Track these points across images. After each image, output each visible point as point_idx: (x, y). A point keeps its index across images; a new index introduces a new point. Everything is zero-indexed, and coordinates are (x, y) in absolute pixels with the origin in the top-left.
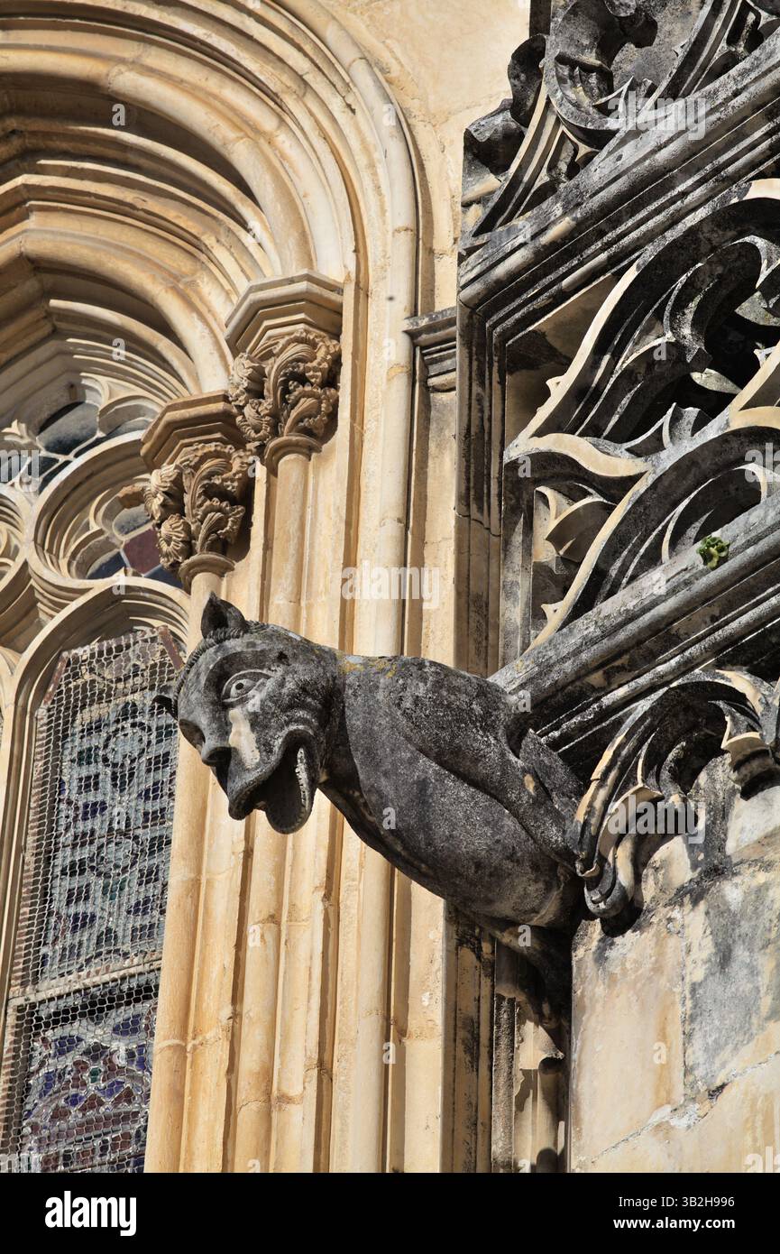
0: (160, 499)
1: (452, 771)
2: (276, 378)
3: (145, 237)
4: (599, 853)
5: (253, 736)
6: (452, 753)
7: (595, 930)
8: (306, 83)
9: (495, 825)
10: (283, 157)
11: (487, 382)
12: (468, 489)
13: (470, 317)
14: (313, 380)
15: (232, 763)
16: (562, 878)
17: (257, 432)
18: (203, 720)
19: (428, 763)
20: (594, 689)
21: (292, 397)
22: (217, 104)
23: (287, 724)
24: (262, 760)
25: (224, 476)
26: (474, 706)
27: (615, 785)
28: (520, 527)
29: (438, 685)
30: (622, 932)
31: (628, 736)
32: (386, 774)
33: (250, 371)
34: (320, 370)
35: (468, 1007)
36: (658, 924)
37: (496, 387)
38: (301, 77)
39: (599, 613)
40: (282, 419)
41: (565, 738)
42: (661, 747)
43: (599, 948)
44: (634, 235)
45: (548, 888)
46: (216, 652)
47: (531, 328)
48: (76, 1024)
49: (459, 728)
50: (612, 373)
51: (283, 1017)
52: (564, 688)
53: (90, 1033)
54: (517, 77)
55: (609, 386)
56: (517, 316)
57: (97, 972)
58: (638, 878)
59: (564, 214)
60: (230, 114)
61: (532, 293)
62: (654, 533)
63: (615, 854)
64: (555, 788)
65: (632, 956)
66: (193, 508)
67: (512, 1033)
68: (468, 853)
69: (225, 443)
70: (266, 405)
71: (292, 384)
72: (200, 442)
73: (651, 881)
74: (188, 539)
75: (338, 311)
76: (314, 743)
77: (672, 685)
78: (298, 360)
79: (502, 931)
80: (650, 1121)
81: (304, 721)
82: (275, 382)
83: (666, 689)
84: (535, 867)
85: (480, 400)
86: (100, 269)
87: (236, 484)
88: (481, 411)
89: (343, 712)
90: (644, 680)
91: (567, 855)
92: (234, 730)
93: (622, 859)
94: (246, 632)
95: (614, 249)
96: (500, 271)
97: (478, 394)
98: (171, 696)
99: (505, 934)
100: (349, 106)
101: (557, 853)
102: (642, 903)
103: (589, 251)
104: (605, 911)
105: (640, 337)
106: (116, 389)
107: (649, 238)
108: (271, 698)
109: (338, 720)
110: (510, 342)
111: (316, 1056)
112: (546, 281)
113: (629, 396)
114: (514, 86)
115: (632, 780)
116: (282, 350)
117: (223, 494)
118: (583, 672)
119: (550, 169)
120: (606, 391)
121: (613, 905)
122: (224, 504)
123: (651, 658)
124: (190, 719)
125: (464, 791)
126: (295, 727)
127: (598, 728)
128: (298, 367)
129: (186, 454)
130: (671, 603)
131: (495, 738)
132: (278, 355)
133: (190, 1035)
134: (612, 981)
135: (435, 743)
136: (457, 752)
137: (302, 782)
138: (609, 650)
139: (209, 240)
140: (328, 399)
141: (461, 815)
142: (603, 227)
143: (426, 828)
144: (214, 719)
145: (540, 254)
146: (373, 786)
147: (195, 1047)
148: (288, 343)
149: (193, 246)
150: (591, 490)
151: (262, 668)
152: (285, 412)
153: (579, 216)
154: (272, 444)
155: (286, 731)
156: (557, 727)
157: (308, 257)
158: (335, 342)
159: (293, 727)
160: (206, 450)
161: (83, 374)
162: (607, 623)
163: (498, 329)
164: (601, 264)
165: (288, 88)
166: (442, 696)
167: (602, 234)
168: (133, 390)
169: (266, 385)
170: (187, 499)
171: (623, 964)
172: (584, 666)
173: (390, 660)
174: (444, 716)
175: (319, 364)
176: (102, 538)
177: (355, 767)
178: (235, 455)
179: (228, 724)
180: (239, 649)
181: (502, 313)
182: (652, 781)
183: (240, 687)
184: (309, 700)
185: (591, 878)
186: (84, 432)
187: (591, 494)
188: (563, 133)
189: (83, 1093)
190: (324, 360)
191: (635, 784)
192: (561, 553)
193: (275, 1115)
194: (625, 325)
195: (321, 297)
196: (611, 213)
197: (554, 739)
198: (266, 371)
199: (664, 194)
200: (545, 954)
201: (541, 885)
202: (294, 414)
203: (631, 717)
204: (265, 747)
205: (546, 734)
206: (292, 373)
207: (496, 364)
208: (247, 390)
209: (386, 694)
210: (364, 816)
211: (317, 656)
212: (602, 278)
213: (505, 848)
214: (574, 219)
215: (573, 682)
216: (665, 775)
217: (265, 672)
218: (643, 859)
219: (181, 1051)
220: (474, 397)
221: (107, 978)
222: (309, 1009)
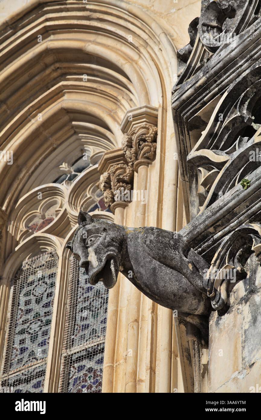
0: (103, 184)
1: (164, 264)
2: (136, 141)
3: (101, 98)
4: (215, 288)
5: (96, 257)
6: (163, 258)
7: (216, 314)
8: (147, 43)
9: (179, 281)
10: (140, 68)
11: (184, 134)
12: (183, 171)
13: (176, 113)
14: (148, 141)
15: (89, 266)
16: (204, 298)
17: (131, 159)
18: (80, 252)
19: (156, 262)
20: (211, 233)
21: (141, 147)
22: (120, 52)
23: (107, 252)
24: (99, 264)
25: (124, 175)
26: (171, 242)
27: (219, 265)
28: (194, 182)
29: (158, 235)
30: (224, 314)
31: (223, 248)
32: (142, 266)
33: (127, 139)
34: (151, 137)
35: (185, 344)
36: (235, 311)
37: (187, 136)
38: (145, 41)
39: (211, 208)
40: (139, 154)
41: (203, 251)
42: (234, 251)
43: (217, 320)
44: (226, 81)
45: (199, 301)
46: (83, 230)
47: (195, 115)
48: (84, 361)
49: (165, 249)
50: (221, 128)
51: (140, 354)
52: (201, 233)
53: (88, 364)
54: (191, 32)
55: (220, 132)
56: (191, 111)
57: (90, 343)
58: (228, 296)
59: (203, 76)
60: (124, 55)
61: (195, 103)
62: (233, 180)
63: (220, 288)
64: (200, 267)
65: (227, 322)
66: (114, 186)
67: (199, 352)
68: (171, 291)
69: (124, 164)
70: (133, 150)
71: (141, 142)
72: (115, 165)
73: (233, 296)
74: (112, 197)
75: (156, 117)
76: (117, 258)
77: (236, 230)
78: (143, 134)
79: (187, 317)
80: (232, 377)
81: (113, 251)
82: (136, 142)
83: (234, 231)
84: (194, 295)
85: (183, 141)
86: (86, 111)
87: (128, 177)
88: (184, 144)
89: (127, 247)
90: (227, 229)
91: (204, 290)
92: (90, 255)
93: (222, 290)
94: (93, 222)
95: (220, 86)
96: (184, 97)
97: (182, 139)
98: (71, 245)
99: (188, 318)
100: (160, 49)
101: (201, 289)
102: (230, 304)
103: (212, 88)
104: (217, 308)
105: (230, 115)
106: (95, 150)
107: (231, 81)
108: (101, 244)
109: (125, 249)
110: (189, 120)
111: (149, 366)
112: (199, 99)
113: (227, 135)
114: (190, 35)
115: (224, 263)
116: (138, 131)
117: (124, 181)
118: (207, 228)
119: (201, 62)
120: (219, 134)
121: (220, 305)
122: (124, 184)
123: (228, 221)
124: (76, 253)
125: (169, 270)
126: (110, 253)
127: (213, 246)
128: (143, 136)
129: (112, 169)
130: (233, 202)
131: (178, 252)
132: (136, 133)
133: (115, 362)
134: (221, 331)
135: (158, 255)
136: (165, 257)
137: (112, 271)
138: (215, 220)
139: (120, 98)
140: (153, 146)
141: (168, 279)
142: (216, 79)
143: (156, 283)
144: (83, 252)
145: (196, 90)
146: (138, 271)
147: (116, 366)
148: (140, 129)
149: (115, 100)
150: (214, 167)
151: (98, 234)
152: (139, 152)
153: (208, 76)
154: (135, 163)
155: (107, 254)
156: (200, 247)
157: (148, 100)
158: (155, 127)
159: (109, 253)
160: (117, 167)
161: (85, 146)
162: (214, 211)
163: (185, 116)
164: (216, 91)
165: (141, 45)
166: (159, 239)
167: (216, 81)
168: (100, 150)
169: (133, 143)
170: (112, 183)
171: (224, 325)
172: (207, 226)
173: (142, 228)
174: (160, 246)
175: (150, 135)
176: (91, 199)
177: (132, 265)
178: (127, 168)
179: (88, 253)
180: (90, 228)
181: (186, 111)
182: (231, 263)
183: (91, 240)
184: (114, 243)
185: (212, 297)
186: (86, 165)
187: (214, 169)
188: (205, 49)
189: (86, 384)
190: (152, 133)
191: (226, 264)
192: (206, 189)
193: (137, 386)
194: (225, 111)
195: (150, 113)
196: (218, 74)
197: (200, 251)
198: (133, 139)
199: (235, 66)
200: (201, 324)
201: (197, 300)
202: (142, 152)
203: (223, 242)
204: (100, 260)
205: (197, 250)
206: (141, 139)
207: (186, 128)
208: (127, 145)
209: (141, 239)
210: (136, 281)
211: (117, 229)
212: (217, 96)
213: (183, 289)
214: (206, 77)
215: (204, 231)
216: (236, 260)
217: (99, 235)
218: (230, 289)
219: (112, 367)
220: (181, 140)
221: (93, 345)
222: (147, 350)
